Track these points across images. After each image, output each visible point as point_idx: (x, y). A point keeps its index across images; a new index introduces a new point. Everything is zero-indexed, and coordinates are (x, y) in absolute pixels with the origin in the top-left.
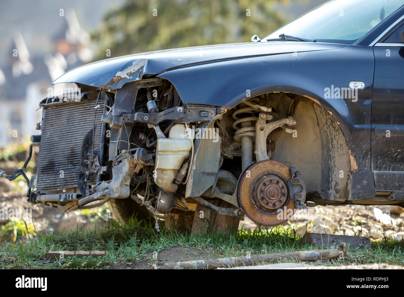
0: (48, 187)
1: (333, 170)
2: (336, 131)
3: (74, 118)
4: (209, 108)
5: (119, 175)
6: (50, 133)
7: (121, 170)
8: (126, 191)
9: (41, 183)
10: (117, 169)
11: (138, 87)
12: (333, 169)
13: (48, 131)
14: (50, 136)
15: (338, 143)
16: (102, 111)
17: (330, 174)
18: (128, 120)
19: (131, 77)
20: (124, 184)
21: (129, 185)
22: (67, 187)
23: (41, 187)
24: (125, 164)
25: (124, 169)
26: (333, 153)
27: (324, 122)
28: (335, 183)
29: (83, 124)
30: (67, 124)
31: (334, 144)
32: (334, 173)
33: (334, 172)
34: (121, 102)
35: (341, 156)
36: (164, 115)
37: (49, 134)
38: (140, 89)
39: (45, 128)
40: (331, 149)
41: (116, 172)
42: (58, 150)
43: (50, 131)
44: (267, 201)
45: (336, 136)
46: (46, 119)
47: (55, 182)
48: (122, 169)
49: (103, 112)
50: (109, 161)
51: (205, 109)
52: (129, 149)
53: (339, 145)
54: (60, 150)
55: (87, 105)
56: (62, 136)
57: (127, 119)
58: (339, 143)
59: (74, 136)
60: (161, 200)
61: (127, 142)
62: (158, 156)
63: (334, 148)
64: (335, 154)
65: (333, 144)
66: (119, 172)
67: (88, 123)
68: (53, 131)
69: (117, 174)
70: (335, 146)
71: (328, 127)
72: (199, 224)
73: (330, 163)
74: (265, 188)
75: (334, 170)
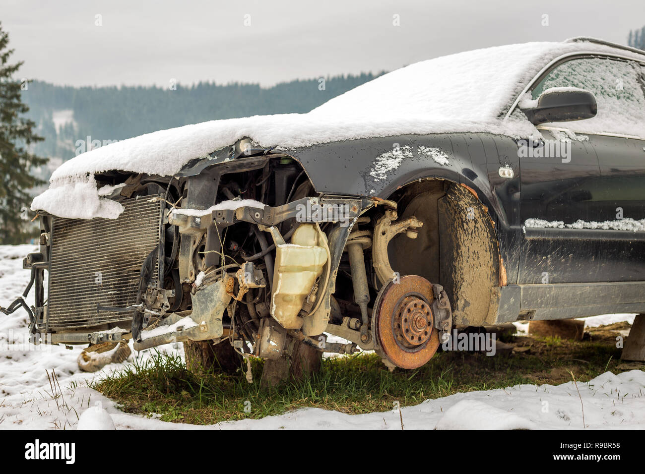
0: (65, 322)
1: (459, 286)
2: (468, 234)
3: (105, 225)
4: (351, 200)
5: (207, 305)
6: (64, 248)
7: (210, 297)
8: (219, 328)
9: (54, 317)
10: (204, 295)
11: (221, 172)
12: (459, 284)
13: (60, 246)
14: (62, 252)
15: (468, 250)
16: (158, 210)
17: (454, 290)
18: (224, 219)
19: (216, 158)
20: (215, 317)
21: (222, 319)
22: (99, 322)
23: (55, 323)
24: (217, 288)
25: (216, 296)
26: (459, 263)
27: (448, 224)
28: (463, 302)
29: (123, 231)
30: (94, 233)
31: (461, 252)
32: (462, 290)
33: (460, 288)
34: (196, 195)
35: (475, 267)
36: (288, 210)
37: (61, 250)
38: (224, 174)
39: (54, 241)
40: (456, 259)
41: (202, 300)
42: (81, 270)
43: (63, 246)
44: (413, 334)
45: (465, 241)
46: (56, 229)
47: (79, 315)
48: (212, 295)
49: (159, 212)
50: (181, 283)
51: (344, 201)
52: (223, 265)
53: (472, 253)
54: (83, 270)
55: (129, 204)
56: (85, 250)
57: (222, 218)
58: (471, 250)
59: (108, 249)
60: (271, 342)
61: (220, 254)
62: (280, 275)
63: (462, 257)
64: (462, 264)
65: (459, 251)
66: (206, 301)
67: (132, 229)
68: (69, 244)
69: (203, 303)
70: (464, 255)
71: (454, 230)
72: (279, 363)
73: (455, 276)
74: (410, 315)
75: (461, 285)
